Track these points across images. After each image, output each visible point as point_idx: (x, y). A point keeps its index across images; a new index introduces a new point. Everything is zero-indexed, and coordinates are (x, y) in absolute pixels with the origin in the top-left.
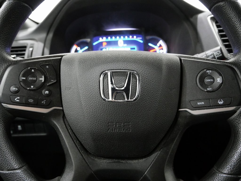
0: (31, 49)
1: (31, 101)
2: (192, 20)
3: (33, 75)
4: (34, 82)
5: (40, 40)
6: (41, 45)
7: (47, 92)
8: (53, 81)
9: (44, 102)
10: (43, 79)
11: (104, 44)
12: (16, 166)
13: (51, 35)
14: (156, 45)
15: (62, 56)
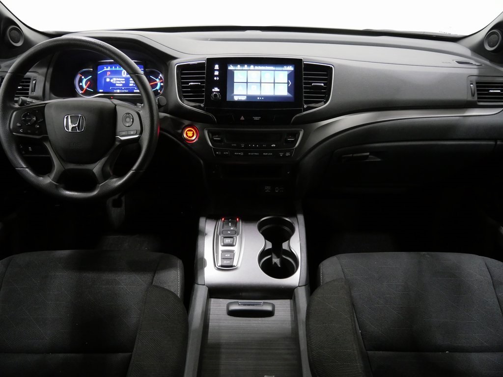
0: (34, 82)
1: (29, 131)
2: (168, 64)
3: (29, 116)
4: (30, 121)
5: (42, 75)
6: (43, 78)
7: (38, 126)
8: (41, 120)
9: (37, 132)
10: (35, 119)
11: (109, 73)
12: (25, 167)
13: (51, 70)
14: (157, 78)
15: (46, 104)
